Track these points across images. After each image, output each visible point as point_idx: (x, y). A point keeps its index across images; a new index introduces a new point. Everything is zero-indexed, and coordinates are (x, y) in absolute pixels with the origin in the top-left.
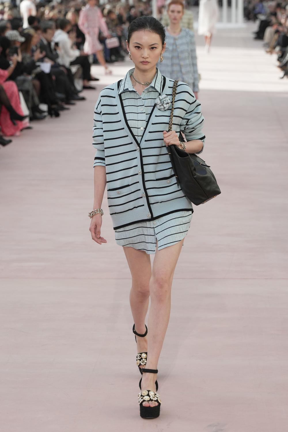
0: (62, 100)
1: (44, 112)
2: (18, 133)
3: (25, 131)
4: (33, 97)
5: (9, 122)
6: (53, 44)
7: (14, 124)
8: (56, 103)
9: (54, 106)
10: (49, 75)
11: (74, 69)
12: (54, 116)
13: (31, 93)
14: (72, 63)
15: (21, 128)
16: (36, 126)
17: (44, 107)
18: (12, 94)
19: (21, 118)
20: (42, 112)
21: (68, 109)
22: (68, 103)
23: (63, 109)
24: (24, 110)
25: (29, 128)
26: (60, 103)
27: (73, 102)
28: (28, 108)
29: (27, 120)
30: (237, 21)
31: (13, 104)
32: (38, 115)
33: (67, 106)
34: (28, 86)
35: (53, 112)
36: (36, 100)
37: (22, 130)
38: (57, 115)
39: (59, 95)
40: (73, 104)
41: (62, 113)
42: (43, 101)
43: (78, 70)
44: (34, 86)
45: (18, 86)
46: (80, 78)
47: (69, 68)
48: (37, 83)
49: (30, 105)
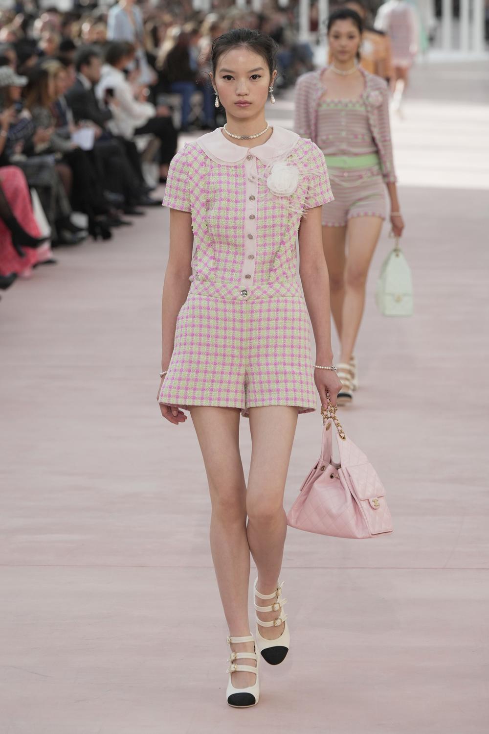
0: (118, 206)
1: (79, 229)
2: (27, 272)
3: (42, 269)
4: (58, 200)
5: (10, 249)
6: (100, 92)
7: (20, 254)
8: (105, 212)
9: (101, 218)
10: (90, 153)
11: (142, 143)
12: (100, 237)
13: (54, 191)
14: (139, 132)
15: (33, 261)
16: (65, 258)
17: (80, 220)
18: (16, 192)
19: (35, 242)
20: (75, 229)
21: (128, 224)
22: (130, 212)
23: (119, 223)
24: (41, 225)
25: (50, 262)
26: (113, 211)
27: (140, 209)
28: (49, 221)
29: (46, 246)
30: (471, 47)
31: (18, 214)
32: (68, 235)
33: (126, 218)
34: (48, 177)
35: (98, 230)
36: (66, 205)
37: (35, 266)
38: (107, 236)
39: (112, 197)
40: (141, 214)
41: (116, 232)
42: (78, 207)
43: (150, 144)
44: (61, 176)
45: (27, 177)
46: (153, 160)
47: (132, 141)
48: (66, 170)
49: (52, 216)
